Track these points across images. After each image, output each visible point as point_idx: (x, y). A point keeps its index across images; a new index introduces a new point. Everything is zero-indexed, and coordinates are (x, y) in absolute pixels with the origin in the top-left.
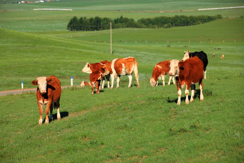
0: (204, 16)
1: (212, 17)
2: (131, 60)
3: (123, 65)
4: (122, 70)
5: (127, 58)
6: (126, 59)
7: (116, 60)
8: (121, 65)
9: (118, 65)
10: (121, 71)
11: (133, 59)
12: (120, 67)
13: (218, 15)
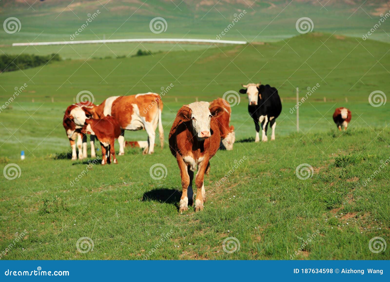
0: (27, 56)
1: (43, 58)
2: (151, 98)
3: (135, 107)
4: (131, 119)
5: (143, 94)
6: (142, 96)
7: (114, 98)
8: (132, 107)
9: (124, 108)
10: (128, 120)
11: (156, 97)
12: (128, 110)
13: (53, 55)
